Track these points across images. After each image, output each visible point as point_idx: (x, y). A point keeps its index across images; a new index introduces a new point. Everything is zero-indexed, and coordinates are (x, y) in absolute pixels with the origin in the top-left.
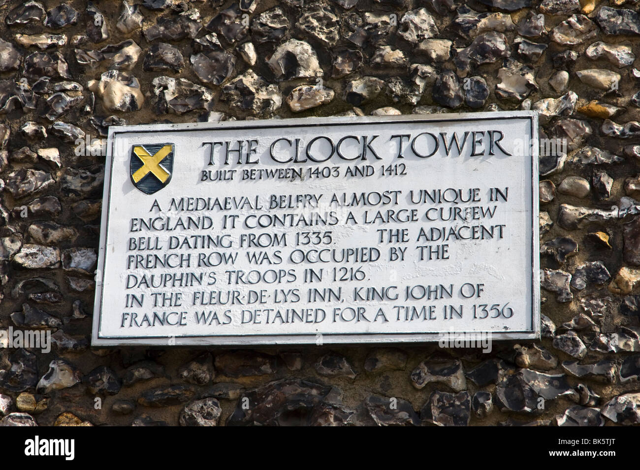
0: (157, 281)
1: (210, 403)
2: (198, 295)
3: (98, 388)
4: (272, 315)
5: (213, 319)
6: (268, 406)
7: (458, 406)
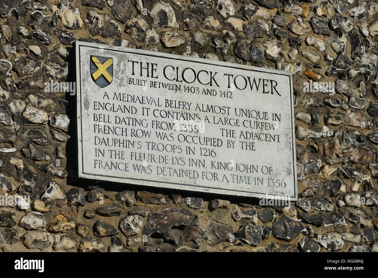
0: (111, 142)
1: (137, 217)
2: (133, 154)
3: (74, 201)
4: (172, 171)
5: (142, 169)
6: (165, 222)
7: (257, 232)
